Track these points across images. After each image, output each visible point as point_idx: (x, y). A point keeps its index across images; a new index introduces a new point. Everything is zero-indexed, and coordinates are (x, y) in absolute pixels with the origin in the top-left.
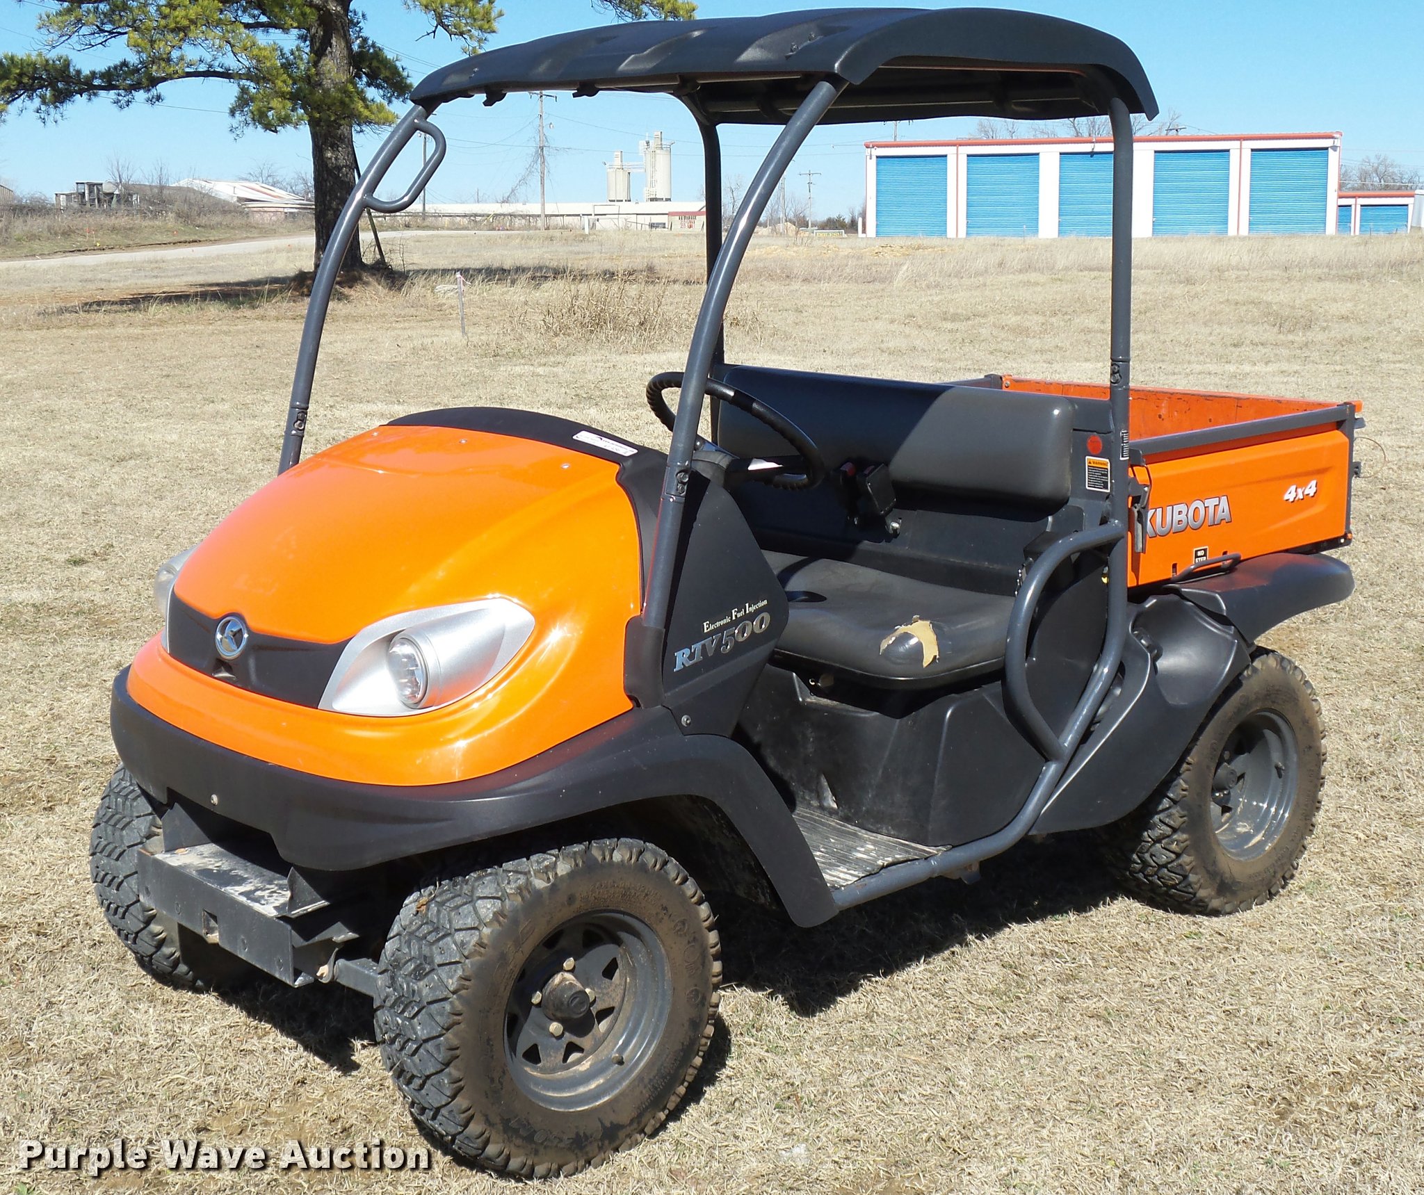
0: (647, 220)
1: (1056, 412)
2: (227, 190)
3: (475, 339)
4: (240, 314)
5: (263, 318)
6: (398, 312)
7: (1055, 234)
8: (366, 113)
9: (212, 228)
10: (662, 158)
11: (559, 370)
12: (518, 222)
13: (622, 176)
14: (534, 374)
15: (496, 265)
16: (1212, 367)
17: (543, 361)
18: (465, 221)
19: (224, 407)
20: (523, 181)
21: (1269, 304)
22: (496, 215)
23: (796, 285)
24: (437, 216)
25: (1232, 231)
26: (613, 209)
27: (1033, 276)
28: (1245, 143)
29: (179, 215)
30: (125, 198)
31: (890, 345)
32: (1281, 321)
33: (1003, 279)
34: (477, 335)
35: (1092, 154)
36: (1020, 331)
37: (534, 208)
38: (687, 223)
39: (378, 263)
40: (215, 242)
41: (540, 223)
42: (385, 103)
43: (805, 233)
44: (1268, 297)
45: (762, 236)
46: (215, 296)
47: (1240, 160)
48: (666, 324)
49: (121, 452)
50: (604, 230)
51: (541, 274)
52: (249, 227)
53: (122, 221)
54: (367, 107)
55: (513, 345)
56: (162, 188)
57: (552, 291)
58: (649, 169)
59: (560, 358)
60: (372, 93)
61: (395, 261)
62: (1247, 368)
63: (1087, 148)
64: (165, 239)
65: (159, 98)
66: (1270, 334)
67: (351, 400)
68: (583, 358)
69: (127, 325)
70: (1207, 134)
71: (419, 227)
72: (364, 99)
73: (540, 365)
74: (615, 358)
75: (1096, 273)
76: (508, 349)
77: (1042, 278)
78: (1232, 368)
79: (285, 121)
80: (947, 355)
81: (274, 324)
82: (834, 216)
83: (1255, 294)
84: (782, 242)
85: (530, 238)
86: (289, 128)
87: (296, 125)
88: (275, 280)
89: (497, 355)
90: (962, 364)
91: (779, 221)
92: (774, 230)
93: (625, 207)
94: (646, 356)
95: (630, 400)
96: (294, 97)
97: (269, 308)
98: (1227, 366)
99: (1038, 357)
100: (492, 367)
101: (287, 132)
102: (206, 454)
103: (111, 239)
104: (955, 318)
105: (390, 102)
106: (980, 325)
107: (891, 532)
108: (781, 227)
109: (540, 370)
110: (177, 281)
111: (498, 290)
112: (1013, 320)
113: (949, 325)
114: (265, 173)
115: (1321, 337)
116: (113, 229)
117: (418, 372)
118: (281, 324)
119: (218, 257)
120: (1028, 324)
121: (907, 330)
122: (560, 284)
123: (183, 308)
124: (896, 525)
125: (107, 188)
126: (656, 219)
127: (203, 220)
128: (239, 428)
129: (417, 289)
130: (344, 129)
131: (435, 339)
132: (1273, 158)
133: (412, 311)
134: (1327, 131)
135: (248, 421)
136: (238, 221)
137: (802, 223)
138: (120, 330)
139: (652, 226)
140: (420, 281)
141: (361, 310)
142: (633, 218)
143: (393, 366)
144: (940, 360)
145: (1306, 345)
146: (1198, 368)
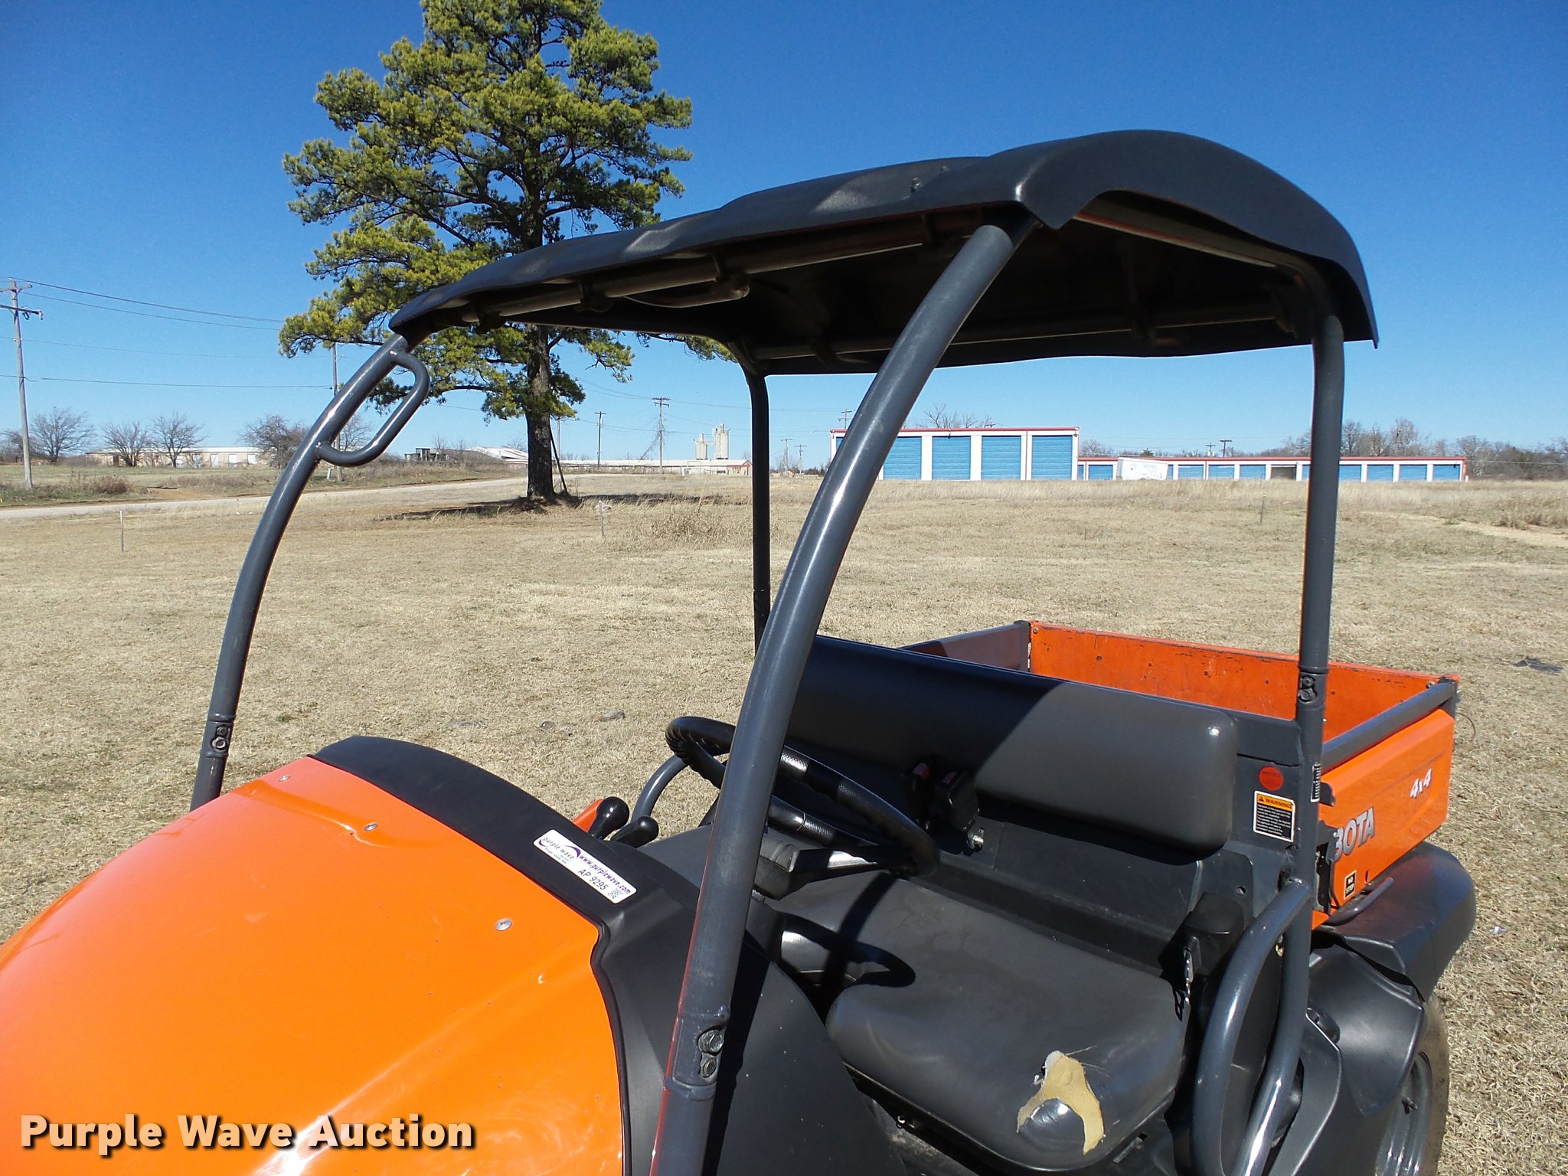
0: (716, 469)
1: (1215, 732)
2: (496, 452)
3: (609, 540)
4: (482, 521)
5: (495, 523)
6: (572, 520)
7: (930, 479)
8: (557, 409)
9: (484, 472)
10: (724, 437)
11: (656, 560)
12: (647, 470)
13: (703, 447)
14: (641, 563)
15: (632, 493)
16: (1053, 561)
17: (648, 554)
18: (620, 469)
19: (444, 585)
20: (651, 448)
21: (1074, 521)
22: (636, 466)
23: (796, 506)
24: (606, 466)
25: (1023, 478)
26: (698, 463)
27: (928, 502)
28: (1029, 432)
29: (467, 465)
30: (442, 457)
31: (857, 545)
32: (1084, 532)
33: (911, 503)
34: (612, 536)
35: (949, 437)
36: (932, 536)
37: (657, 463)
38: (736, 471)
39: (562, 492)
40: (485, 479)
41: (659, 470)
42: (569, 404)
43: (797, 476)
44: (1072, 517)
45: (776, 478)
46: (471, 510)
47: (1027, 441)
48: (724, 532)
49: (362, 621)
50: (693, 474)
51: (654, 499)
52: (504, 472)
53: (436, 468)
54: (557, 406)
55: (633, 543)
56: (461, 451)
57: (661, 509)
58: (718, 443)
59: (658, 552)
60: (562, 399)
61: (572, 491)
62: (1073, 561)
63: (947, 434)
64: (456, 477)
65: (444, 400)
66: (1079, 540)
67: (524, 581)
68: (672, 552)
69: (418, 527)
70: (1006, 427)
71: (595, 472)
72: (557, 402)
73: (646, 556)
74: (691, 552)
75: (962, 501)
76: (628, 546)
77: (934, 503)
78: (1065, 561)
79: (511, 413)
80: (891, 552)
81: (500, 527)
82: (813, 468)
83: (1063, 515)
84: (787, 481)
85: (653, 478)
86: (514, 417)
87: (518, 416)
88: (505, 502)
89: (621, 549)
90: (901, 557)
91: (784, 470)
92: (782, 475)
93: (704, 462)
94: (711, 551)
95: (700, 582)
96: (516, 400)
97: (499, 518)
98: (1061, 560)
99: (946, 553)
100: (617, 557)
101: (512, 419)
102: (418, 622)
103: (432, 478)
104: (891, 528)
105: (572, 404)
106: (908, 532)
107: (973, 846)
108: (785, 473)
109: (645, 560)
110: (455, 501)
111: (629, 508)
112: (926, 529)
113: (890, 533)
114: (517, 444)
115: (1110, 541)
116: (431, 473)
117: (571, 561)
118: (504, 528)
119: (485, 488)
120: (935, 532)
121: (866, 535)
122: (666, 505)
123: (451, 517)
124: (979, 840)
125: (431, 451)
126: (720, 469)
127: (480, 468)
128: (447, 602)
129: (586, 508)
130: (544, 419)
131: (586, 539)
132: (1043, 441)
133: (580, 520)
134: (1072, 427)
135: (454, 597)
136: (500, 468)
137: (796, 471)
138: (411, 531)
139: (718, 472)
140: (588, 502)
141: (552, 519)
142: (708, 468)
143: (558, 557)
144: (888, 555)
145: (1103, 546)
146: (1044, 561)
